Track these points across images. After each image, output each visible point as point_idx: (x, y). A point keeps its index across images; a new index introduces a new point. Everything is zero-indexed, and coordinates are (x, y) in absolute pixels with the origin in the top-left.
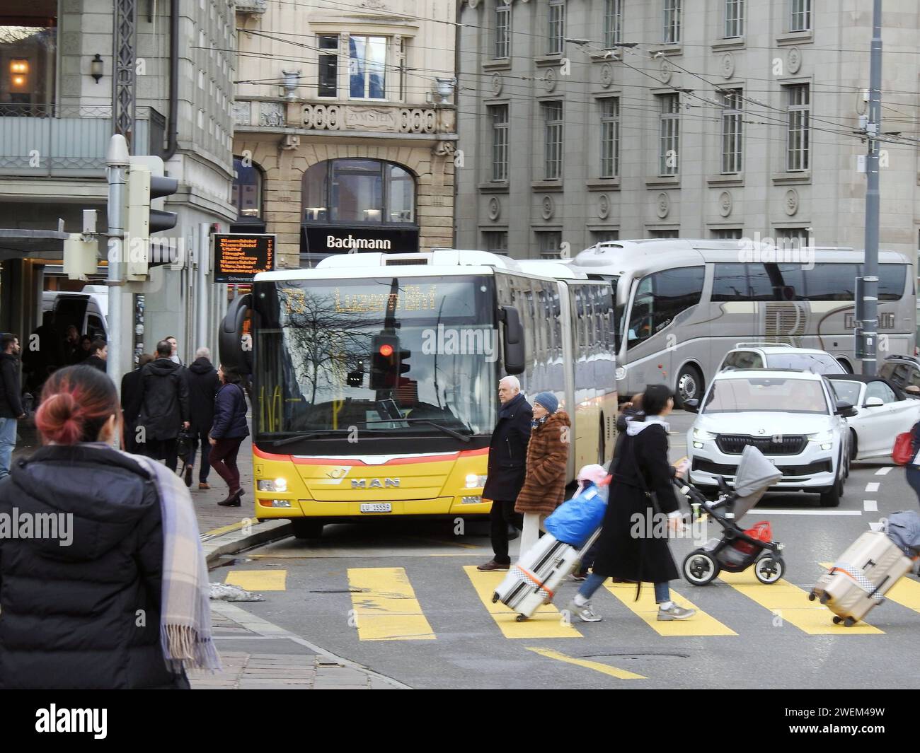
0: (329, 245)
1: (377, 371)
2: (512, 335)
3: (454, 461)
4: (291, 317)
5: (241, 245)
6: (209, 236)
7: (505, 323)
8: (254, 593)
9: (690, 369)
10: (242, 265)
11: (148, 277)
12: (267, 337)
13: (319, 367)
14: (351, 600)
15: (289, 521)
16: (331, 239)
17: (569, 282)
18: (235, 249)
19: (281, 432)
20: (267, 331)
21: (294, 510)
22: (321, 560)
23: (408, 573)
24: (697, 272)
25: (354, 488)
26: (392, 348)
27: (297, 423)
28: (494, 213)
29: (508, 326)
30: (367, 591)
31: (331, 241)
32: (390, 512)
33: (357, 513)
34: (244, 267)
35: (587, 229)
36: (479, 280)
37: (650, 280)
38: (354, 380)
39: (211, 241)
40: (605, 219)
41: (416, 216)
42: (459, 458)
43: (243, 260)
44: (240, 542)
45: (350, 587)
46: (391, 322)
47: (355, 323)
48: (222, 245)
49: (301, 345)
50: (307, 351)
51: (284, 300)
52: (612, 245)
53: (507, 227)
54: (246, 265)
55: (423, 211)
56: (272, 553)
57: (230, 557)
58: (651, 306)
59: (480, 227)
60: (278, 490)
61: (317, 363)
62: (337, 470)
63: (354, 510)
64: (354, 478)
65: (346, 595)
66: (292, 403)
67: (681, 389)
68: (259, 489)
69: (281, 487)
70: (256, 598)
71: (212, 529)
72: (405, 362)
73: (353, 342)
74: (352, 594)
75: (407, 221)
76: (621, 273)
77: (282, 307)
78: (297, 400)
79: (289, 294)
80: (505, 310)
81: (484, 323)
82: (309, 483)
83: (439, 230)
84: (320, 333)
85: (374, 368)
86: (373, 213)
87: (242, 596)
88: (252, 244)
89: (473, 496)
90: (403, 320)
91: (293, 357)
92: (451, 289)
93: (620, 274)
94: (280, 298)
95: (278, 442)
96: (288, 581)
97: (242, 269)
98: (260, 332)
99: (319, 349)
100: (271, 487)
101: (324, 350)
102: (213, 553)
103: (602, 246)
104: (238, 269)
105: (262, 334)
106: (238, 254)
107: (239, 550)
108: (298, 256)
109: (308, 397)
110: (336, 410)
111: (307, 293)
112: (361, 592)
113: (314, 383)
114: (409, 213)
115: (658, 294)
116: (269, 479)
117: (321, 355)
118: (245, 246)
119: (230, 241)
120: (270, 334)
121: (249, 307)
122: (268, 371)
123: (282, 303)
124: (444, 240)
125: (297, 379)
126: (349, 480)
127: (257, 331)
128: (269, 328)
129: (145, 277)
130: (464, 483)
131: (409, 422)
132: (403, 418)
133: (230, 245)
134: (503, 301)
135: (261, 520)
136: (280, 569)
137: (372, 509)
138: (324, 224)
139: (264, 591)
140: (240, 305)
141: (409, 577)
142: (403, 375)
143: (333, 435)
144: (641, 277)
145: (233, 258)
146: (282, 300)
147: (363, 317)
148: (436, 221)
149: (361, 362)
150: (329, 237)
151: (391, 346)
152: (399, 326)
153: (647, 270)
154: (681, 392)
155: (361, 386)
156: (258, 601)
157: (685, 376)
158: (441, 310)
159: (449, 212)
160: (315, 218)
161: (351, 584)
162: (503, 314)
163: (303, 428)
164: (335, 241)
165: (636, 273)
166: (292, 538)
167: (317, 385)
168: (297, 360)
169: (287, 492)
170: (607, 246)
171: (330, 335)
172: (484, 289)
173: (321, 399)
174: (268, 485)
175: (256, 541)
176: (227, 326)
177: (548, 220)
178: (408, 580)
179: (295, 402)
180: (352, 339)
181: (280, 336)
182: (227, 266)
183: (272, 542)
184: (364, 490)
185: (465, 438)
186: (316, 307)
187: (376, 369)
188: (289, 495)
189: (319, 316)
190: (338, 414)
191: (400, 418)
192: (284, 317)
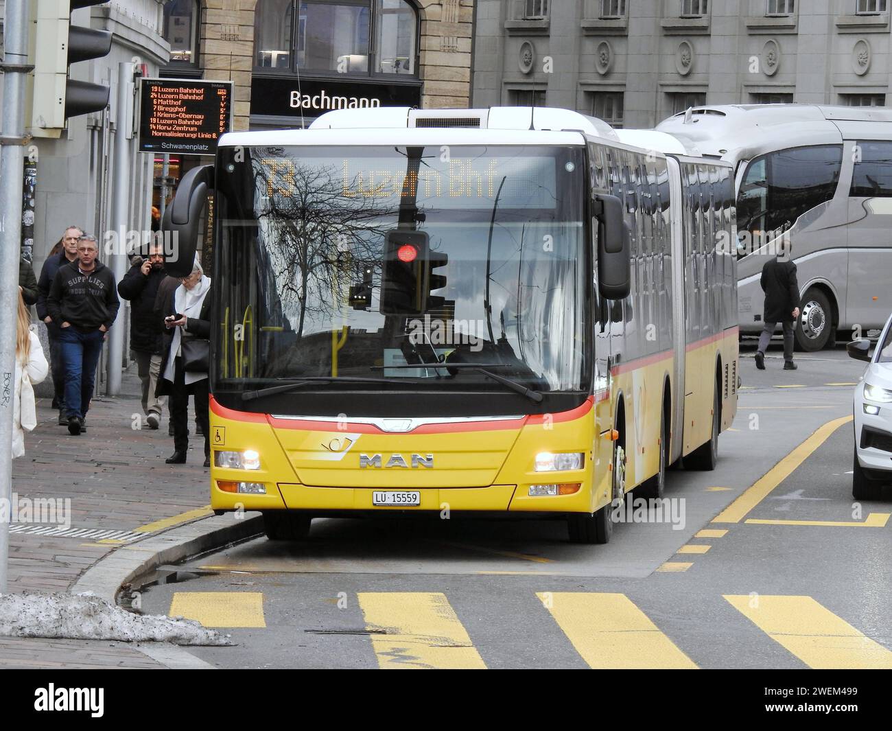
0: (292, 105)
1: (392, 285)
2: (612, 239)
3: (519, 430)
4: (271, 200)
5: (181, 96)
6: (134, 81)
7: (602, 221)
8: (220, 631)
9: (817, 293)
10: (182, 125)
11: (64, 132)
12: (236, 233)
13: (310, 275)
14: (372, 646)
15: (260, 514)
16: (295, 95)
17: (682, 159)
18: (172, 102)
19: (252, 378)
20: (235, 223)
21: (271, 499)
22: (312, 577)
23: (454, 601)
24: (830, 155)
25: (363, 468)
26: (417, 249)
27: (277, 365)
28: (527, 64)
29: (604, 223)
30: (394, 632)
31: (296, 99)
32: (418, 505)
33: (368, 506)
34: (184, 128)
35: (660, 89)
36: (562, 153)
37: (763, 163)
38: (359, 299)
39: (137, 89)
40: (686, 76)
41: (418, 65)
42: (526, 426)
43: (183, 119)
44: (186, 544)
45: (367, 624)
46: (409, 212)
47: (357, 212)
48: (153, 95)
49: (285, 241)
50: (293, 250)
51: (261, 174)
52: (709, 112)
53: (546, 84)
54: (187, 125)
55: (429, 58)
56: (237, 564)
57: (172, 569)
58: (763, 202)
59: (506, 83)
60: (247, 467)
61: (306, 269)
62: (338, 439)
63: (362, 501)
64: (363, 452)
65: (364, 638)
66: (268, 334)
67: (804, 323)
68: (217, 464)
69: (252, 462)
70: (223, 641)
71: (143, 523)
72: (437, 271)
73: (355, 240)
74: (373, 636)
75: (402, 71)
76: (720, 151)
77: (258, 184)
78: (277, 328)
79: (270, 166)
80: (602, 202)
81: (570, 221)
82: (294, 457)
83: (449, 87)
84: (310, 225)
85: (386, 280)
86: (358, 59)
87: (201, 636)
88: (197, 95)
89: (546, 484)
90: (428, 210)
91: (272, 259)
92: (520, 165)
93: (719, 154)
94: (255, 172)
95: (249, 394)
96: (268, 611)
97: (180, 132)
98: (225, 223)
99: (310, 249)
100: (236, 461)
101: (317, 251)
102: (147, 563)
103: (694, 112)
104: (176, 132)
105: (229, 228)
106: (176, 109)
107: (185, 557)
108: (248, 118)
109: (294, 322)
110: (336, 346)
111: (295, 165)
112: (384, 633)
113: (303, 300)
114: (408, 61)
115: (776, 183)
116: (233, 450)
117: (312, 258)
118: (186, 97)
119: (165, 90)
120: (241, 228)
121: (210, 185)
122: (235, 284)
123: (259, 178)
124: (457, 101)
125: (279, 292)
126: (356, 455)
127: (221, 222)
128: (240, 218)
129: (59, 132)
130: (532, 464)
131: (449, 369)
132: (441, 362)
133: (165, 96)
134: (599, 186)
135: (219, 512)
136: (251, 590)
137: (389, 501)
138: (285, 74)
139: (233, 629)
140: (196, 184)
141: (456, 610)
142: (433, 293)
143: (333, 385)
144: (751, 158)
145: (168, 115)
146: (258, 174)
147: (368, 206)
148: (447, 73)
149: (369, 271)
150: (292, 93)
151: (415, 247)
152: (422, 218)
153: (759, 149)
154: (804, 327)
155: (368, 308)
156: (226, 645)
157: (810, 303)
158: (497, 197)
159: (465, 60)
160: (274, 65)
161: (366, 619)
162: (597, 205)
163: (285, 373)
164: (302, 99)
165: (744, 152)
166: (263, 540)
167: (307, 305)
168: (278, 262)
169: (261, 471)
170: (701, 112)
171: (325, 229)
172: (570, 167)
173: (313, 326)
174: (232, 459)
175: (211, 543)
176: (175, 214)
177: (605, 75)
178: (455, 616)
179: (273, 332)
180: (353, 234)
181: (255, 230)
182: (160, 127)
183: (234, 545)
184: (378, 472)
185: (536, 395)
186: (306, 185)
187: (391, 283)
188: (263, 475)
189: (310, 199)
190: (339, 351)
191: (437, 362)
192: (261, 202)
